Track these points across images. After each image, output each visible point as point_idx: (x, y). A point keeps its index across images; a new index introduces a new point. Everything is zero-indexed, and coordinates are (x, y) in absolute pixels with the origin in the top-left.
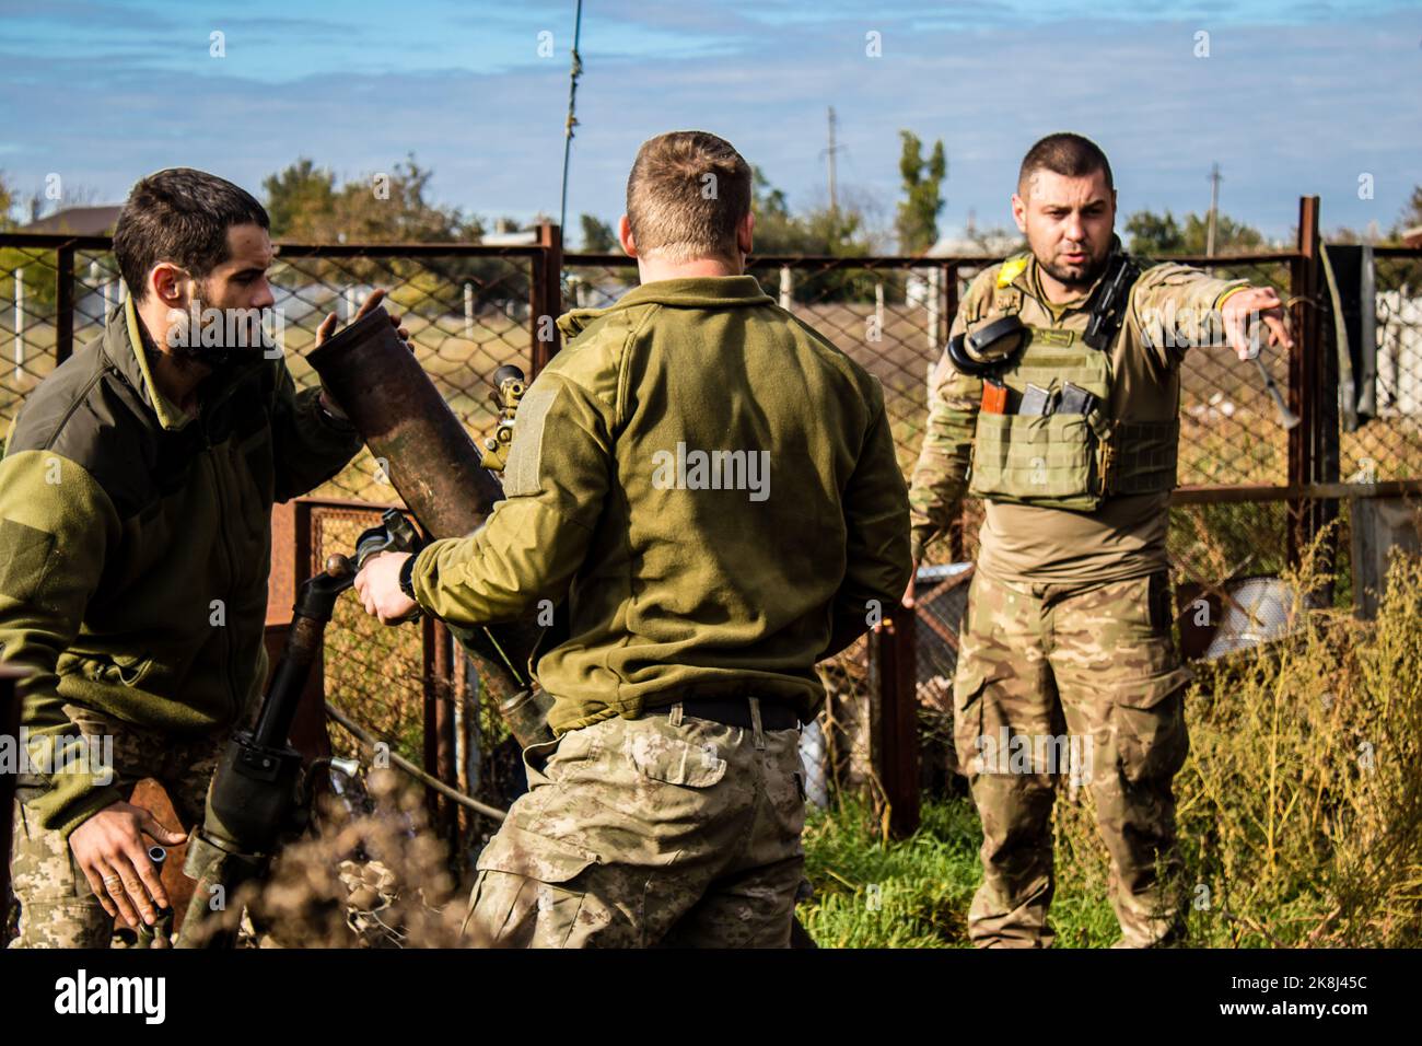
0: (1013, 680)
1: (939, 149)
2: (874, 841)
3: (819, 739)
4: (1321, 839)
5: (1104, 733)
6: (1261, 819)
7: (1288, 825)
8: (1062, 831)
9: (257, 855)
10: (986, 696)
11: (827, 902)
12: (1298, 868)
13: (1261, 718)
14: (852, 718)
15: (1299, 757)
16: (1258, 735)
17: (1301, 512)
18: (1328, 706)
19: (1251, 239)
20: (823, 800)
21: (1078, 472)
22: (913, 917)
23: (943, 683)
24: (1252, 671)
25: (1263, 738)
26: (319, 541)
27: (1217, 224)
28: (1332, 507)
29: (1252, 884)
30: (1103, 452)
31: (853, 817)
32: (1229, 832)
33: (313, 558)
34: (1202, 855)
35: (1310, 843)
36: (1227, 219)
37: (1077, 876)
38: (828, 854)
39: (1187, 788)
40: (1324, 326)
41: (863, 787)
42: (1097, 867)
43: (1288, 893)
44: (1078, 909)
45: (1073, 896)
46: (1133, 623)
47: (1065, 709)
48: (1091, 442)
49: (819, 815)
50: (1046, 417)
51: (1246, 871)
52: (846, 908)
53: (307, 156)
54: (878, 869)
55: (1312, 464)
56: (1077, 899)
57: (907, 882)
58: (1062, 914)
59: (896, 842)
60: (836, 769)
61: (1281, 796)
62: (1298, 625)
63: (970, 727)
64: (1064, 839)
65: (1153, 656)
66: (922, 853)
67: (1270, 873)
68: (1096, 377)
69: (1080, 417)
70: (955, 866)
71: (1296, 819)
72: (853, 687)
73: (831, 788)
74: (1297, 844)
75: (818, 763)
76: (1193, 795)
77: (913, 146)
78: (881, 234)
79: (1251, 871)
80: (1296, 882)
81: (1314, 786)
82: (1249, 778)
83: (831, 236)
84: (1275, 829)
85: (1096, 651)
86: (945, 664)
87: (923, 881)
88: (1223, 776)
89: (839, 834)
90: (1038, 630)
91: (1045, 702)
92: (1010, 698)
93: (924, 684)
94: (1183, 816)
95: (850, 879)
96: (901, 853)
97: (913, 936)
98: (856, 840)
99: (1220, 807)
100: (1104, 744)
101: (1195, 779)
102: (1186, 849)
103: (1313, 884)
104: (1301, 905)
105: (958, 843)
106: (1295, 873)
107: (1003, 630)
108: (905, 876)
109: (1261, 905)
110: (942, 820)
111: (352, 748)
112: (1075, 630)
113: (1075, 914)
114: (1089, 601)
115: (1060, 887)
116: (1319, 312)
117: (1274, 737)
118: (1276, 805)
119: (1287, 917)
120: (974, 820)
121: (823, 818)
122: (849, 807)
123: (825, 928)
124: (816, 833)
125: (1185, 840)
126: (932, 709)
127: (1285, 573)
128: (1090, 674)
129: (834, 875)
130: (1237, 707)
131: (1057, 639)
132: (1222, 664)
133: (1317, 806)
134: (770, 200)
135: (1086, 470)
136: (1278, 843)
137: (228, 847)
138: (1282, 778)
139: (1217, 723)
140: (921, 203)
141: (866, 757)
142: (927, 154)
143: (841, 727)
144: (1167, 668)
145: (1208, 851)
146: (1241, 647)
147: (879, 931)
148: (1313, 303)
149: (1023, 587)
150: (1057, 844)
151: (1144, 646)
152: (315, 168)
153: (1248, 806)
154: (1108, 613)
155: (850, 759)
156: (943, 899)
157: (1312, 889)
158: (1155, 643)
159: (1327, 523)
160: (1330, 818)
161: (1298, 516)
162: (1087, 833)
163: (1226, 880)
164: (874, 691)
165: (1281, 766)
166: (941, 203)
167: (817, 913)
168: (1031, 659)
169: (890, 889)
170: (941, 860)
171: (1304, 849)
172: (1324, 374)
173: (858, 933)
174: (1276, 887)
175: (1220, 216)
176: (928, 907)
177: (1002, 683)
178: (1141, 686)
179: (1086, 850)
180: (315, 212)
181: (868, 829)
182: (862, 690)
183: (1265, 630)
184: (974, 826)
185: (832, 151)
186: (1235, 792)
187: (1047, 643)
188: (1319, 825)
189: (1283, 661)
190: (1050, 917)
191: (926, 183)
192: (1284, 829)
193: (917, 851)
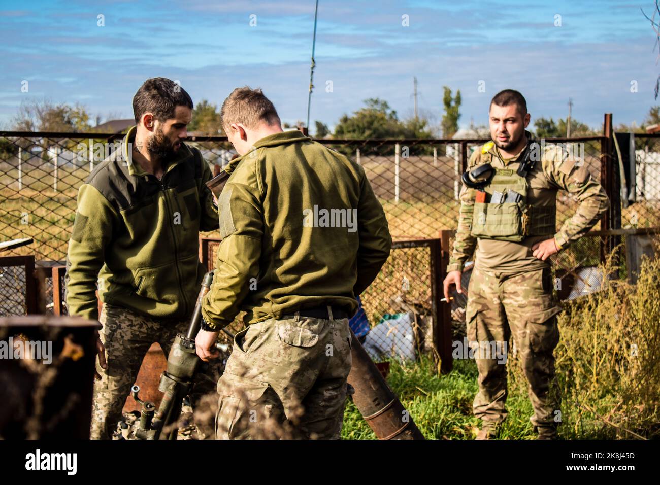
0: (489, 311)
1: (459, 93)
2: (435, 375)
3: (412, 333)
4: (615, 373)
5: (525, 333)
6: (590, 365)
7: (602, 367)
8: (510, 370)
9: (188, 382)
10: (478, 317)
11: (416, 399)
12: (606, 385)
13: (591, 324)
14: (425, 324)
15: (606, 340)
16: (589, 331)
17: (606, 241)
18: (618, 319)
19: (585, 129)
20: (414, 358)
21: (514, 225)
22: (451, 405)
23: (462, 311)
24: (587, 305)
25: (591, 332)
26: (211, 255)
27: (571, 123)
28: (618, 239)
29: (587, 391)
30: (524, 218)
31: (426, 365)
32: (578, 370)
33: (209, 262)
34: (567, 379)
35: (610, 375)
36: (575, 121)
37: (516, 388)
38: (416, 380)
39: (561, 353)
40: (615, 165)
41: (430, 352)
42: (524, 384)
43: (602, 395)
44: (517, 401)
45: (515, 396)
46: (536, 289)
47: (509, 323)
48: (520, 213)
49: (412, 364)
50: (501, 204)
51: (584, 386)
52: (423, 402)
53: (205, 99)
54: (436, 386)
55: (610, 221)
56: (516, 397)
57: (448, 391)
58: (510, 403)
59: (443, 375)
60: (419, 345)
61: (599, 355)
62: (605, 287)
63: (472, 330)
64: (511, 373)
65: (544, 302)
66: (454, 379)
67: (594, 387)
68: (521, 188)
69: (515, 204)
70: (467, 385)
71: (605, 365)
72: (426, 312)
73: (417, 353)
74: (605, 375)
75: (412, 343)
76: (563, 355)
77: (448, 92)
78: (435, 128)
79: (587, 386)
80: (605, 390)
81: (612, 351)
82: (585, 348)
83: (415, 128)
84: (596, 369)
85: (521, 300)
86: (463, 303)
87: (454, 391)
88: (575, 348)
89: (421, 371)
90: (498, 291)
91: (502, 320)
92: (488, 318)
93: (454, 310)
94: (559, 364)
95: (425, 390)
96: (445, 380)
97: (450, 413)
98: (427, 374)
99: (574, 360)
100: (524, 337)
101: (564, 349)
102: (560, 377)
103: (612, 391)
104: (607, 400)
105: (468, 375)
106: (605, 387)
107: (484, 291)
108: (447, 389)
109: (591, 400)
110: (462, 365)
111: (225, 338)
112: (512, 291)
113: (516, 403)
114: (518, 279)
115: (510, 393)
116: (612, 160)
117: (596, 332)
118: (597, 359)
119: (601, 404)
120: (475, 366)
121: (414, 365)
122: (424, 360)
123: (415, 410)
124: (411, 371)
125: (560, 373)
126: (457, 321)
127: (599, 266)
128: (518, 309)
129: (419, 388)
130: (581, 320)
131: (505, 295)
132: (575, 302)
133: (613, 359)
134: (390, 115)
135: (518, 225)
136: (598, 375)
137: (177, 379)
138: (599, 348)
139: (573, 326)
140: (451, 115)
141: (431, 340)
142: (454, 95)
143: (421, 328)
144: (550, 306)
145: (569, 378)
146: (582, 295)
147: (437, 411)
148: (610, 156)
149: (492, 274)
150: (508, 375)
151: (540, 298)
152: (209, 103)
153: (586, 360)
154: (526, 285)
155: (425, 341)
156: (462, 398)
157: (611, 393)
158: (545, 297)
159: (616, 245)
160: (619, 364)
161: (605, 243)
162: (520, 371)
163: (577, 390)
164: (434, 314)
165: (599, 344)
166: (459, 115)
167: (412, 404)
168: (495, 303)
169: (441, 394)
170: (461, 382)
171: (608, 377)
172: (615, 185)
173: (428, 412)
174: (597, 392)
175: (572, 120)
176: (457, 401)
177: (485, 312)
178: (539, 314)
179: (520, 377)
180: (209, 121)
181: (432, 369)
182: (429, 314)
183: (591, 288)
184: (475, 368)
185: (416, 95)
186: (580, 354)
187: (501, 297)
188: (614, 367)
189: (599, 301)
190: (506, 405)
191: (453, 107)
192: (600, 369)
193: (452, 378)
